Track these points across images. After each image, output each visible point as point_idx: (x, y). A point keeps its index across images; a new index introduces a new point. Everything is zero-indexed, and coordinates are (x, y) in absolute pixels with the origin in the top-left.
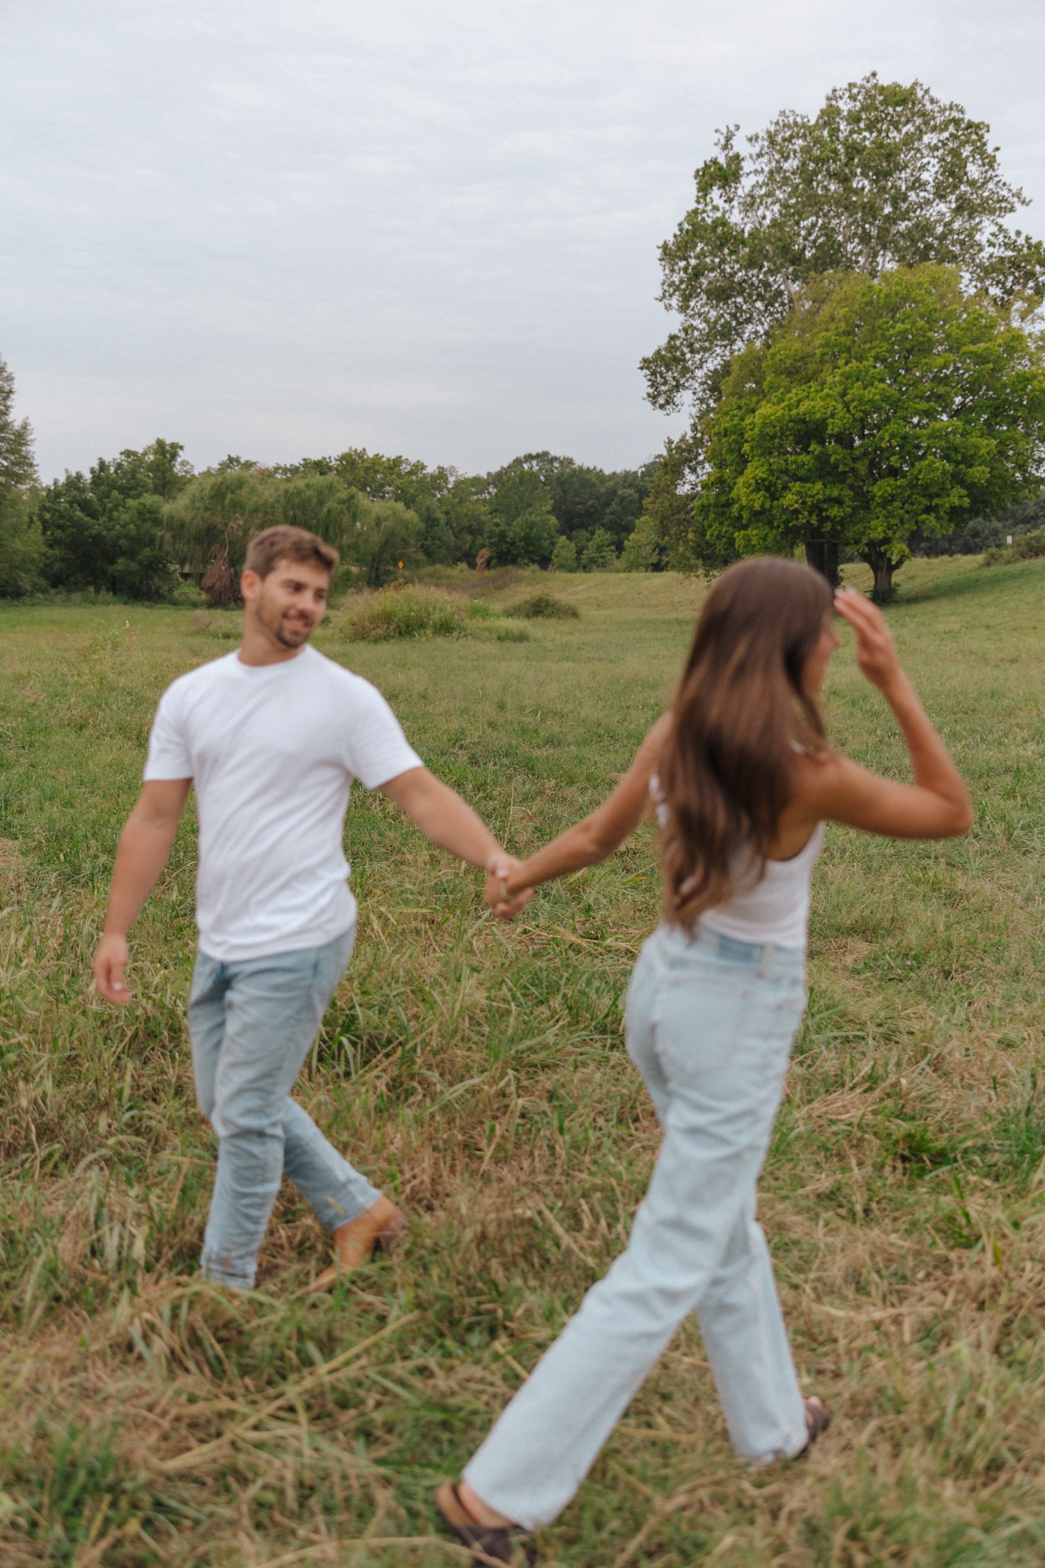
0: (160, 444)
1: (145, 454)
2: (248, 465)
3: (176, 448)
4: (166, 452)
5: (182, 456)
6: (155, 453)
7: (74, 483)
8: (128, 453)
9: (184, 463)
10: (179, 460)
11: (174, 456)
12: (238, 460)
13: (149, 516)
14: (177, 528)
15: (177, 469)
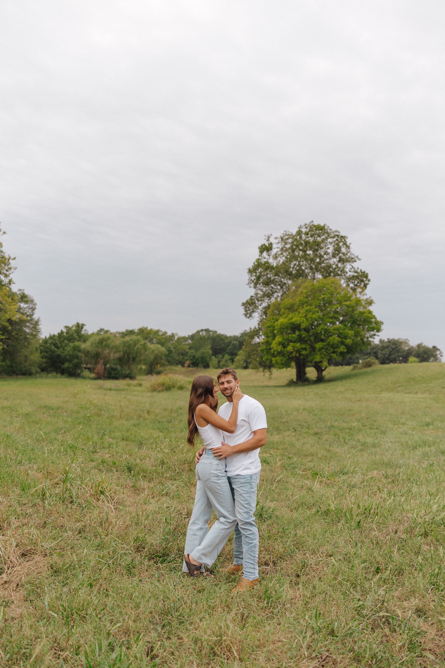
0: (78, 324)
1: (72, 327)
2: (107, 332)
3: (83, 325)
4: (79, 327)
5: (85, 328)
6: (76, 327)
7: (52, 337)
8: (66, 327)
9: (85, 330)
10: (84, 329)
11: (82, 328)
12: (103, 330)
13: (77, 349)
14: (87, 353)
15: (83, 332)
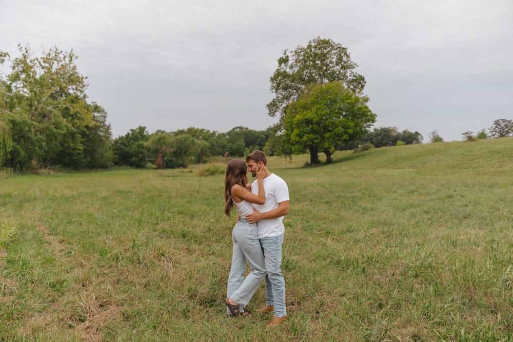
0: (140, 127)
1: (136, 130)
2: (163, 132)
3: (144, 128)
4: (142, 129)
5: (146, 130)
6: (139, 129)
7: (121, 138)
8: (132, 130)
9: (147, 132)
11: (144, 130)
12: (160, 131)
13: (140, 146)
15: (145, 133)
